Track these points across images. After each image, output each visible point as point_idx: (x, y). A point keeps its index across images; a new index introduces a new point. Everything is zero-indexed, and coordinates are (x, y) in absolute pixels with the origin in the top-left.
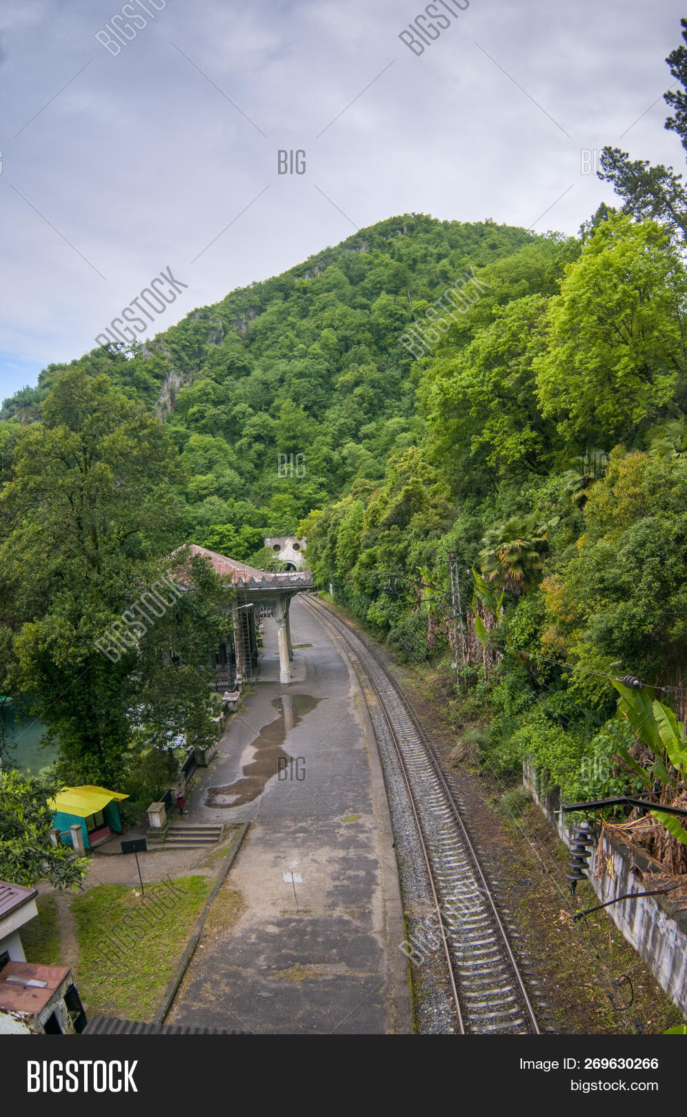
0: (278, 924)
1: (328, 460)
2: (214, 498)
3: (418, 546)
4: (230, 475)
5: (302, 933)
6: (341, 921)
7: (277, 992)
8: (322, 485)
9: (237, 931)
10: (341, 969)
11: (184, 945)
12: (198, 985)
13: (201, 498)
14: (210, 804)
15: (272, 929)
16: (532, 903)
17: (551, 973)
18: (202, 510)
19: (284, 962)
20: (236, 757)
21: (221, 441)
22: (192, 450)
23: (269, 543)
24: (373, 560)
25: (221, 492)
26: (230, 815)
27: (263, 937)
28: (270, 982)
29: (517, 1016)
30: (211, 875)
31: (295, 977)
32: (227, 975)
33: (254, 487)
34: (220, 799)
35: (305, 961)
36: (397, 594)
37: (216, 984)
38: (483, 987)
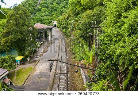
0: (39, 73)
1: (60, 11)
2: (45, 16)
3: (69, 22)
4: (47, 13)
5: (42, 74)
6: (47, 73)
7: (37, 82)
8: (60, 14)
9: (34, 74)
10: (45, 79)
11: (28, 76)
12: (28, 81)
13: (43, 16)
14: (36, 57)
15: (39, 74)
16: (72, 71)
17: (72, 81)
18: (43, 18)
19: (39, 78)
20: (41, 51)
21: (46, 9)
22: (42, 10)
23: (52, 22)
24: (64, 24)
25: (46, 15)
26: (38, 59)
27: (37, 75)
28: (36, 81)
29: (65, 87)
30: (33, 66)
31: (39, 80)
32: (32, 80)
33: (51, 15)
34: (37, 57)
35: (41, 78)
36: (66, 28)
37: (30, 81)
38: (63, 82)
